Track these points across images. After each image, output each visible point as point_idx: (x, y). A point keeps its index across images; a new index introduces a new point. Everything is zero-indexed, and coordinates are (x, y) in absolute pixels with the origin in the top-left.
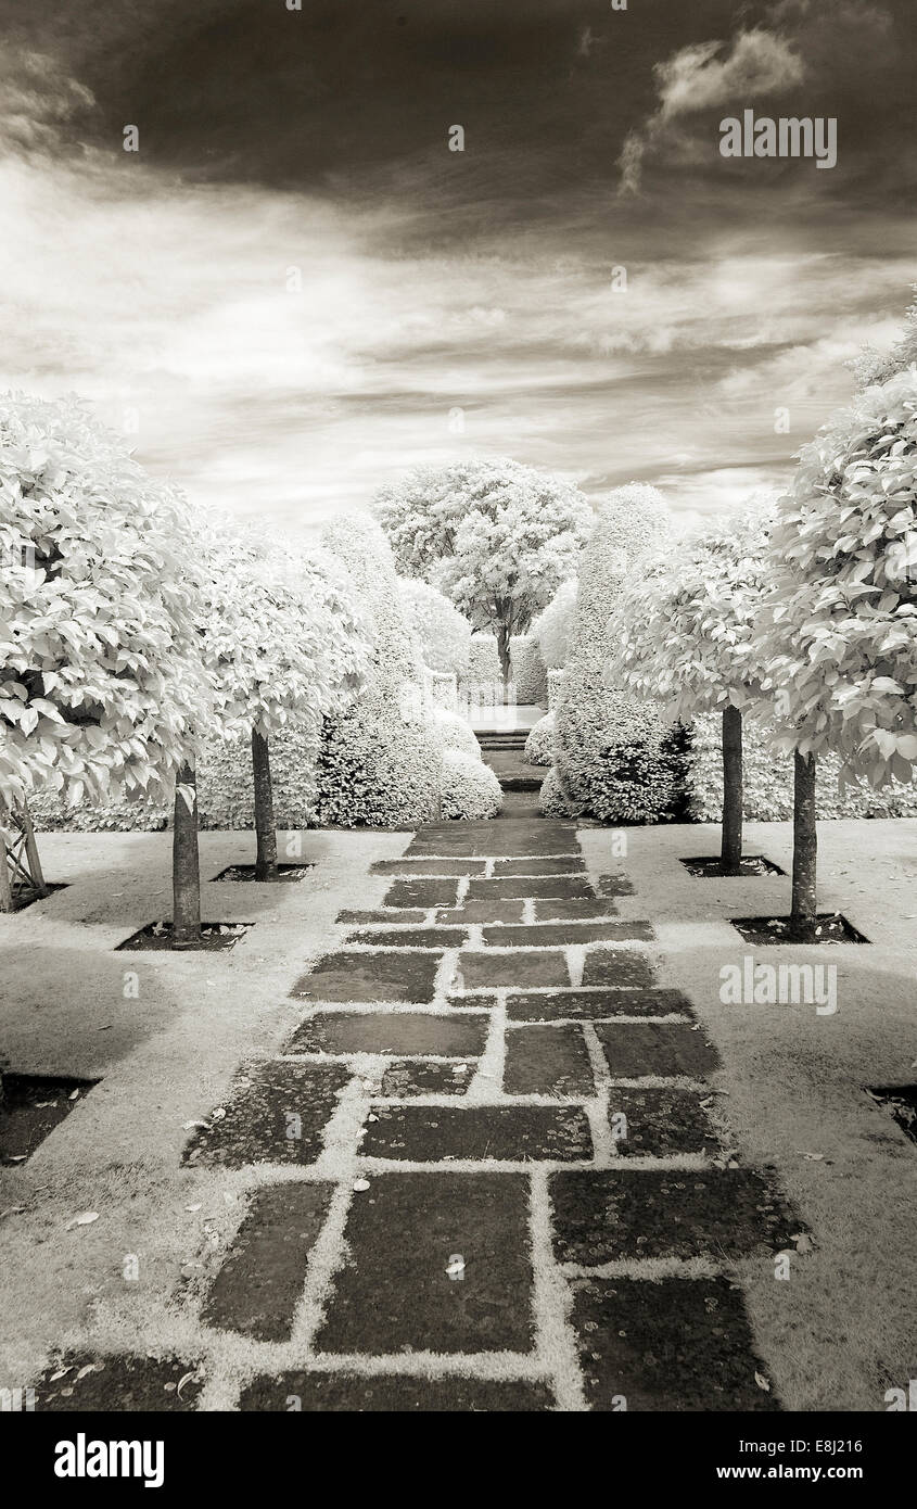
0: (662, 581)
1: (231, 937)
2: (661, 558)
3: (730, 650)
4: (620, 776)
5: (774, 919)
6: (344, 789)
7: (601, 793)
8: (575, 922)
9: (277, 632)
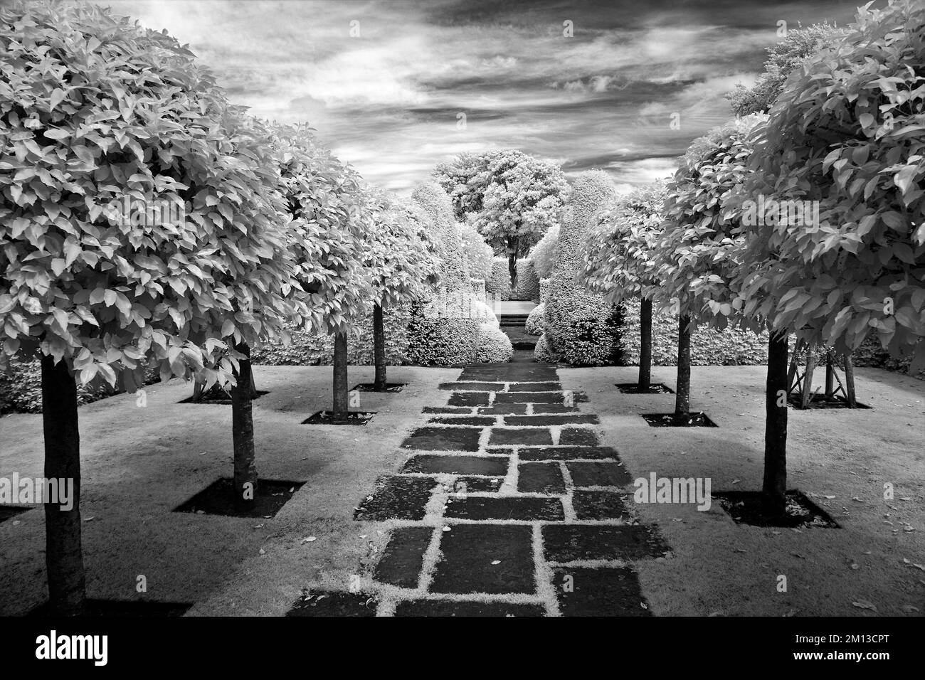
0: (608, 226)
1: (364, 420)
2: (608, 213)
3: (643, 264)
4: (582, 338)
5: (666, 415)
6: (423, 343)
7: (571, 348)
8: (555, 414)
9: (395, 250)
